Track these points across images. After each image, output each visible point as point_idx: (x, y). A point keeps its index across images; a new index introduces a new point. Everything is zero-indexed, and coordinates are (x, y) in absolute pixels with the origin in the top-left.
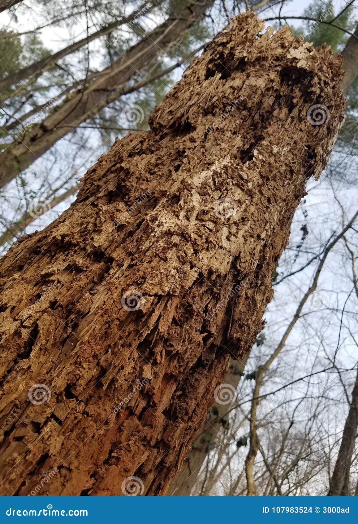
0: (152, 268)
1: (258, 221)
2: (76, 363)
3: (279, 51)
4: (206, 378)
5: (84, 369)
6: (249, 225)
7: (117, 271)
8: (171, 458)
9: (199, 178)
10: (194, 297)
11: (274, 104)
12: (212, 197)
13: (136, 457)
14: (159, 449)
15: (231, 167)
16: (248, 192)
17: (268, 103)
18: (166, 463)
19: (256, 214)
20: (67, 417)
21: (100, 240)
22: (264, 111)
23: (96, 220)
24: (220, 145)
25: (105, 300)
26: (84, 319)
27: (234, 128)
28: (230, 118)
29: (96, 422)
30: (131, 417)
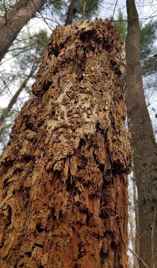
0: (54, 148)
1: (100, 103)
2: (36, 213)
3: (76, 31)
4: (113, 188)
5: (42, 213)
6: (96, 106)
7: (39, 160)
8: (117, 239)
9: (60, 98)
10: (84, 152)
11: (84, 52)
12: (71, 103)
13: (95, 246)
14: (107, 236)
15: (74, 86)
16: (88, 93)
17: (81, 54)
18: (115, 243)
19: (97, 100)
20: (44, 242)
21: (24, 151)
22: (81, 58)
23: (18, 143)
24: (66, 81)
25: (38, 176)
26: (31, 190)
27: (70, 72)
28: (66, 68)
29: (62, 238)
30: (82, 227)
